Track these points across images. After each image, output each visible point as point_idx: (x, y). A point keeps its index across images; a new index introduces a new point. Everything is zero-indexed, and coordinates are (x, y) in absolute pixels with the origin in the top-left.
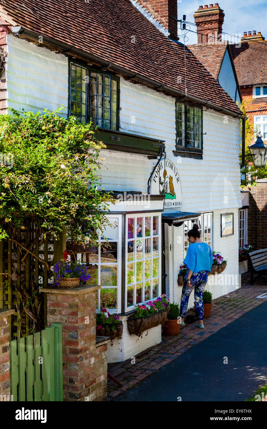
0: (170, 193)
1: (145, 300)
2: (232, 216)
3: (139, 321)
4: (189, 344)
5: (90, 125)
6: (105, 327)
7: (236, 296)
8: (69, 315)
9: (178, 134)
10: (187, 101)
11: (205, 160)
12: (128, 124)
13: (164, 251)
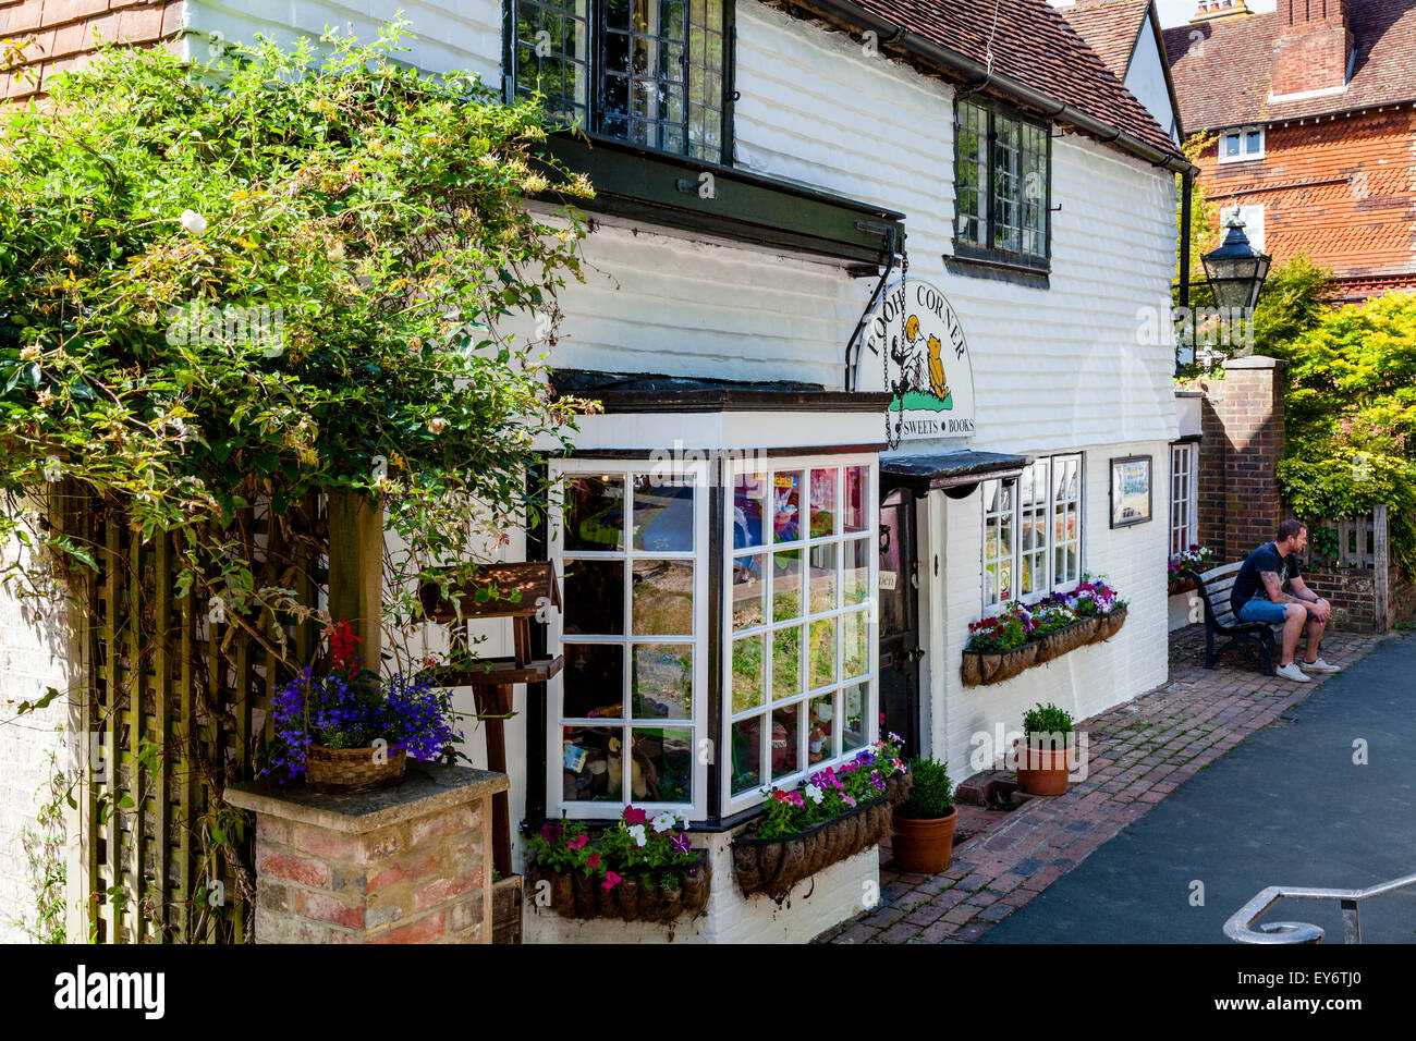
0: (929, 392)
1: (811, 763)
2: (1145, 464)
3: (774, 849)
4: (974, 920)
5: (534, 104)
6: (638, 879)
7: (1158, 706)
8: (332, 920)
9: (964, 204)
10: (998, 99)
11: (1057, 292)
12: (769, 152)
13: (914, 578)
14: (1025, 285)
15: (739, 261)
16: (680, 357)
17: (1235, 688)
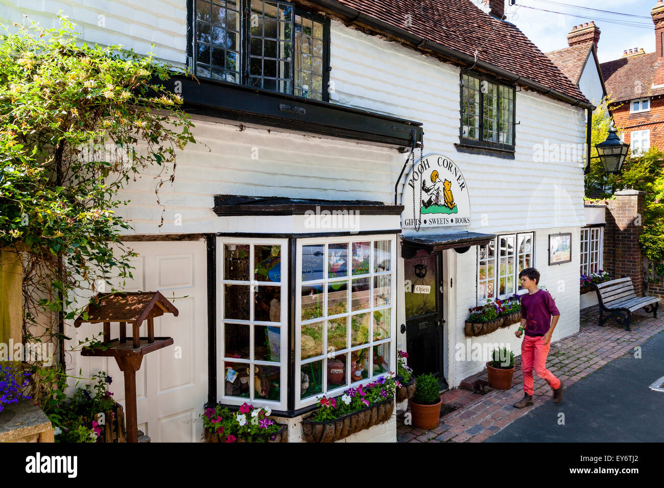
0: (444, 205)
1: (352, 382)
2: (568, 237)
7: (571, 344)
10: (485, 74)
11: (519, 161)
12: (351, 96)
13: (441, 288)
14: (500, 157)
15: (333, 145)
16: (297, 189)
17: (610, 337)
